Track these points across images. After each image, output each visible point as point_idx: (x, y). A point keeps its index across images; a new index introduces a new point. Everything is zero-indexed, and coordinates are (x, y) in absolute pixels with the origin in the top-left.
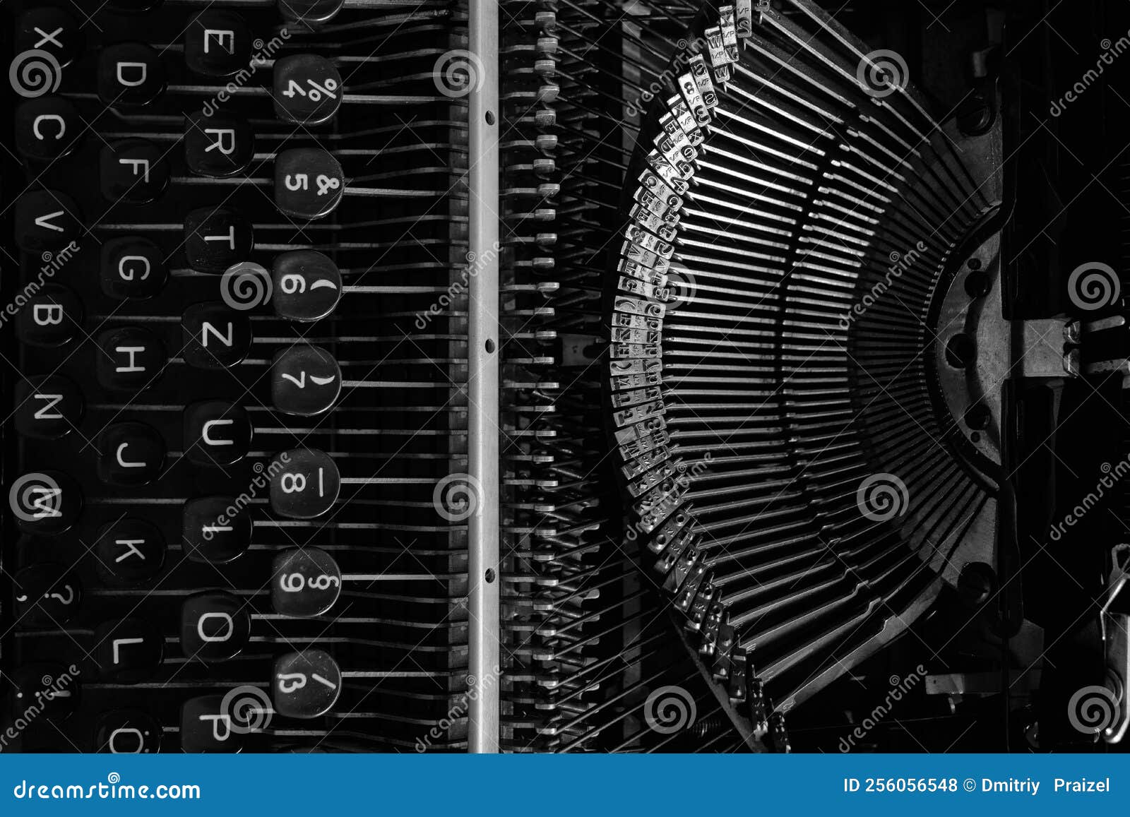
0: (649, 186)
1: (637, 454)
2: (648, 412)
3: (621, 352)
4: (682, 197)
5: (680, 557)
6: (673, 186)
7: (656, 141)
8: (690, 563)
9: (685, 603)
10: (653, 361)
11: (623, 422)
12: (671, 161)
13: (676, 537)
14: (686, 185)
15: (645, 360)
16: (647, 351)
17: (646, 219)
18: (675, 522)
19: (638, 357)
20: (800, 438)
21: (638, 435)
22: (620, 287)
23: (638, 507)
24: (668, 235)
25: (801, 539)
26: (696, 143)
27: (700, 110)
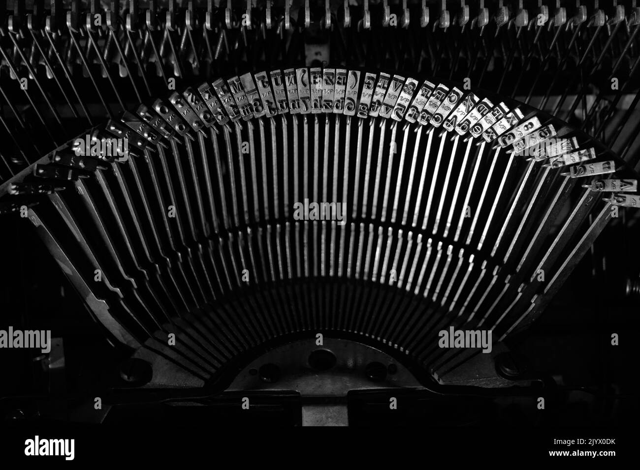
0: (449, 97)
1: (233, 91)
2: (267, 101)
3: (315, 78)
4: (442, 126)
5: (151, 127)
6: (450, 118)
7: (486, 100)
8: (146, 135)
9: (113, 128)
10: (309, 106)
11: (259, 78)
12: (470, 114)
13: (167, 123)
14: (451, 129)
15: (309, 98)
16: (316, 100)
17: (423, 95)
18: (179, 123)
19: (312, 92)
20: (251, 236)
21: (248, 92)
22: (367, 74)
23: (190, 91)
24: (410, 115)
25: (170, 235)
26: (485, 136)
27: (512, 137)
